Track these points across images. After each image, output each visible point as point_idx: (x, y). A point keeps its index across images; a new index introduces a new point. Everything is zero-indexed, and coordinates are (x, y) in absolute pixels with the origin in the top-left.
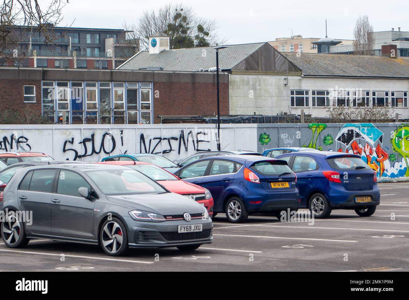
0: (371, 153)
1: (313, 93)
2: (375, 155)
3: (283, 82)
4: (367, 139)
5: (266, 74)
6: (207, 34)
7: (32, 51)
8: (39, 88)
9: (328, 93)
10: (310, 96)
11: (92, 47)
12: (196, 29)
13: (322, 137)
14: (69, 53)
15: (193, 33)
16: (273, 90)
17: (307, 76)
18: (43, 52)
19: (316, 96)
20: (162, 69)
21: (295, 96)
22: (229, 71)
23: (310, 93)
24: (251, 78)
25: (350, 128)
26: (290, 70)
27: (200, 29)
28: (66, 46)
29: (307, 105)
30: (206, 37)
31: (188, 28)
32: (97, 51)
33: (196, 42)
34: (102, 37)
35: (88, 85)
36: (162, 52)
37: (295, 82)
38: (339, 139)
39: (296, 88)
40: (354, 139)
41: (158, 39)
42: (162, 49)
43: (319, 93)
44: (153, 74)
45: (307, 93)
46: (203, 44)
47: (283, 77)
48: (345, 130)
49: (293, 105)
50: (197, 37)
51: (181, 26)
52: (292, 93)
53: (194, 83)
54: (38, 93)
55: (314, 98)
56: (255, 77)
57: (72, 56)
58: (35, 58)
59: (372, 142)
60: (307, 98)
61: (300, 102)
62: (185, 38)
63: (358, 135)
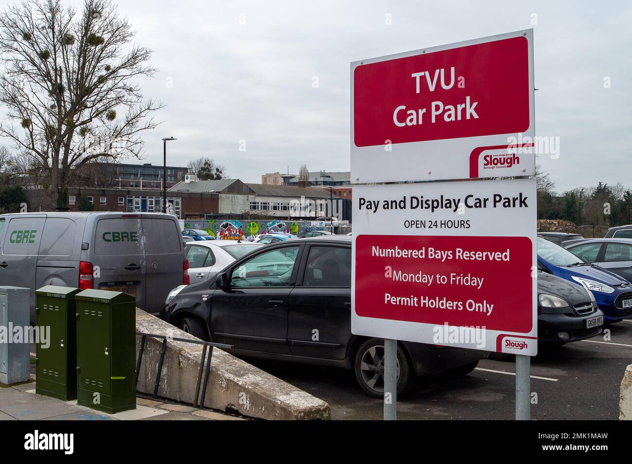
0: (236, 232)
1: (261, 203)
2: (238, 233)
3: (246, 198)
4: (234, 226)
5: (238, 194)
6: (221, 172)
7: (140, 177)
8: (125, 199)
9: (268, 204)
10: (260, 205)
11: (171, 176)
12: (215, 170)
13: (214, 226)
14: (159, 179)
15: (214, 172)
16: (241, 202)
17: (259, 196)
18: (145, 178)
19: (262, 205)
20: (188, 190)
21: (252, 205)
22: (219, 192)
23: (260, 203)
24: (231, 196)
25: (227, 222)
26: (250, 192)
27: (217, 170)
28: (158, 175)
29: (258, 209)
30: (220, 174)
31: (211, 170)
32: (173, 179)
33: (215, 176)
34: (176, 171)
35: (149, 198)
36: (190, 182)
37: (251, 198)
38: (222, 226)
39: (252, 201)
40: (229, 226)
41: (189, 176)
42: (191, 180)
43: (264, 204)
44: (182, 193)
45: (258, 203)
46: (219, 178)
47: (246, 196)
48: (224, 223)
49: (251, 209)
50: (216, 174)
51: (207, 168)
52: (251, 203)
53: (201, 198)
54: (125, 201)
55: (261, 206)
56: (232, 195)
57: (160, 180)
58: (141, 181)
59: (237, 228)
60: (258, 206)
61: (254, 208)
62: (209, 174)
63: (230, 225)
